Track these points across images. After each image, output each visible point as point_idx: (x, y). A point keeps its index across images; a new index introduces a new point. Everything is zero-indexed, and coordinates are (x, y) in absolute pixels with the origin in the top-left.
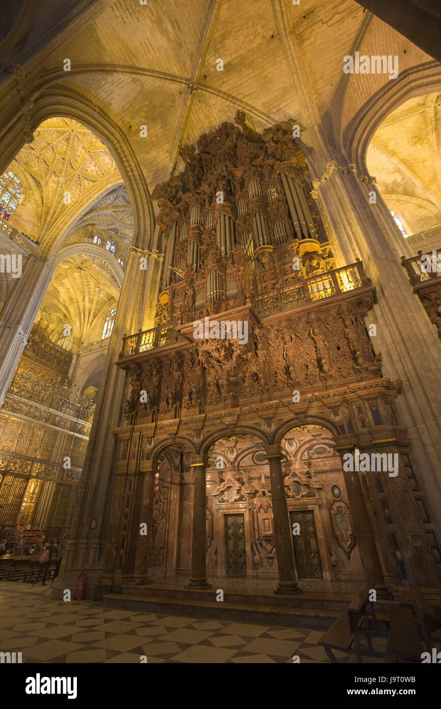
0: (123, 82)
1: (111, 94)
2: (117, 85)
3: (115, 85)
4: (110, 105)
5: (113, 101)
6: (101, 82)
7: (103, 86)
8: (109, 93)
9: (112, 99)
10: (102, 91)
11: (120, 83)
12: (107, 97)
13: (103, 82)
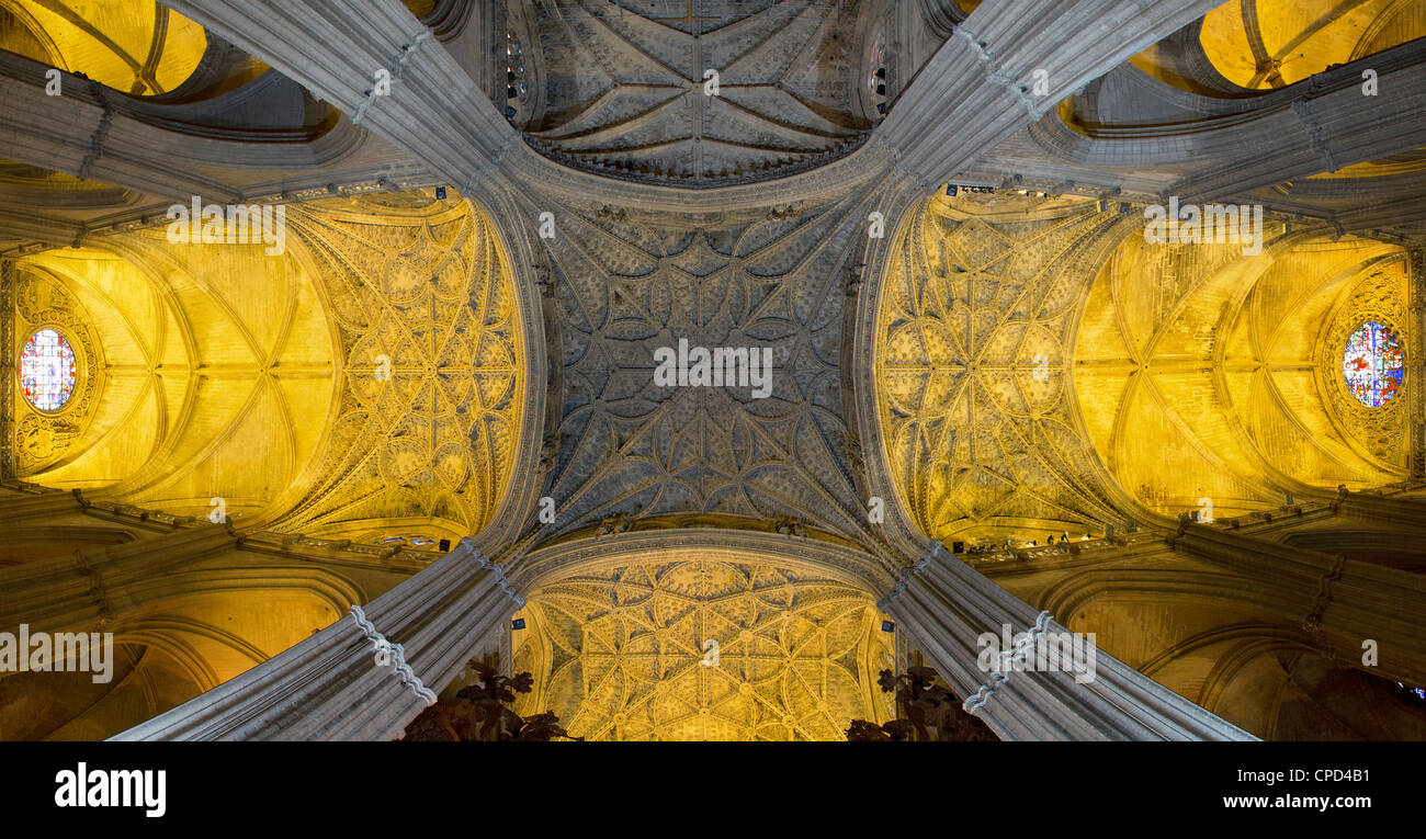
0: (1145, 650)
1: (1143, 627)
2: (1146, 640)
3: (1150, 640)
4: (1132, 614)
5: (1131, 620)
6: (1168, 629)
7: (1162, 627)
8: (1146, 625)
9: (1135, 621)
10: (1156, 620)
11: (1146, 645)
12: (1143, 620)
13: (1166, 631)
